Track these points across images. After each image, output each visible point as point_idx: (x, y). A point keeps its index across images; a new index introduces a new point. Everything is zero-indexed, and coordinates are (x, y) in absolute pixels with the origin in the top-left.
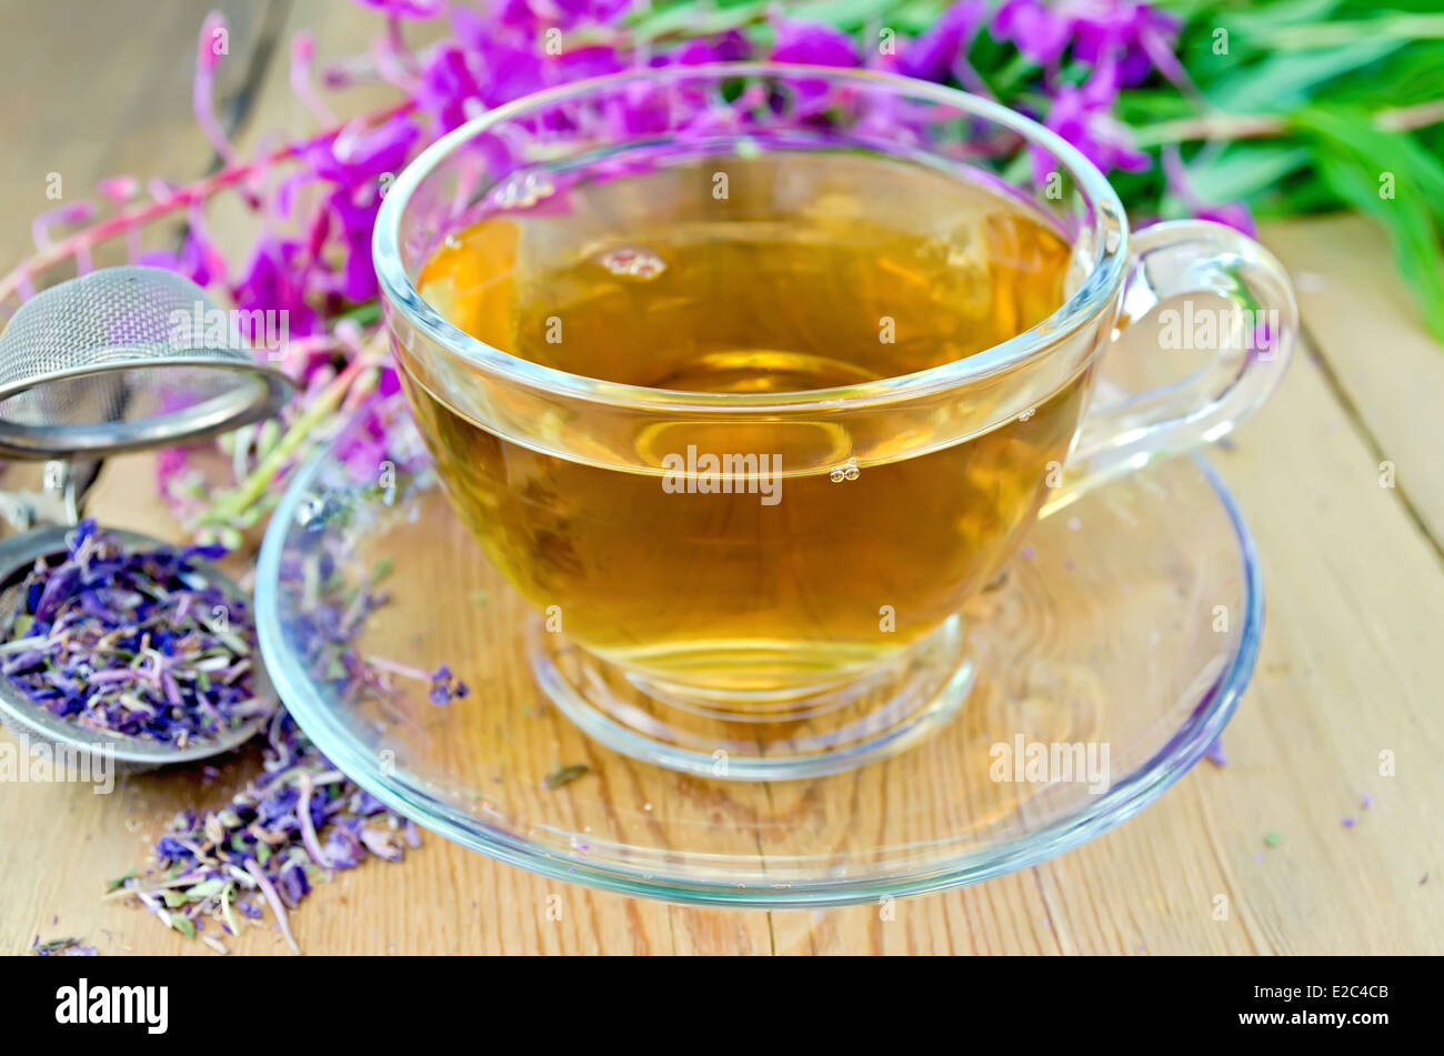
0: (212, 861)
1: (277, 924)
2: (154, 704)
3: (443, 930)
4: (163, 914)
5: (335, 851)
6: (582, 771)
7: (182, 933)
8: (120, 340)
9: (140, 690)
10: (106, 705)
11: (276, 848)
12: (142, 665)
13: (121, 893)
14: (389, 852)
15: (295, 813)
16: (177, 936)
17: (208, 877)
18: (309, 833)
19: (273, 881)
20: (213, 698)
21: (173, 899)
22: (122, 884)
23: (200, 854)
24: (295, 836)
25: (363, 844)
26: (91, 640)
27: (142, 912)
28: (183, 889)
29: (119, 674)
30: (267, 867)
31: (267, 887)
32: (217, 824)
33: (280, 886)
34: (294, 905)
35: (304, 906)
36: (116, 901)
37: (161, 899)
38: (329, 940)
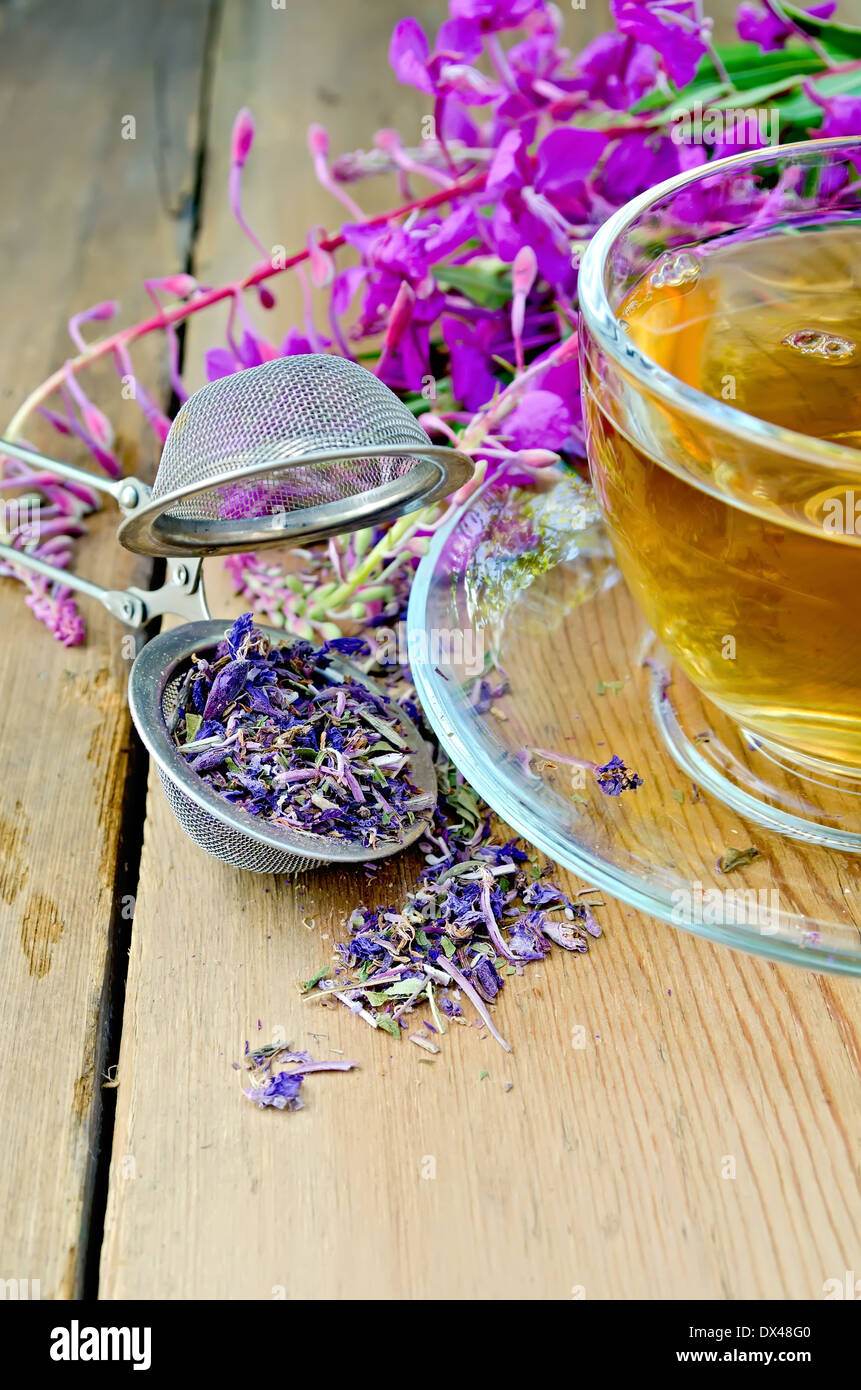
0: (406, 959)
1: (479, 1020)
2: (339, 801)
3: (645, 1019)
4: (364, 1014)
5: (522, 944)
6: (752, 854)
7: (389, 1034)
8: (294, 433)
9: (325, 788)
10: (296, 804)
11: (460, 943)
12: (325, 763)
13: (317, 995)
14: (574, 943)
15: (477, 907)
16: (383, 1036)
17: (404, 976)
18: (493, 928)
19: (467, 976)
20: (387, 794)
21: (374, 999)
22: (316, 985)
23: (394, 952)
24: (480, 929)
25: (546, 936)
26: (268, 738)
27: (342, 1010)
28: (379, 988)
29: (303, 773)
30: (458, 963)
31: (462, 982)
32: (404, 921)
33: (474, 980)
34: (493, 1001)
35: (501, 1000)
36: (313, 1004)
37: (363, 1000)
38: (534, 1033)
